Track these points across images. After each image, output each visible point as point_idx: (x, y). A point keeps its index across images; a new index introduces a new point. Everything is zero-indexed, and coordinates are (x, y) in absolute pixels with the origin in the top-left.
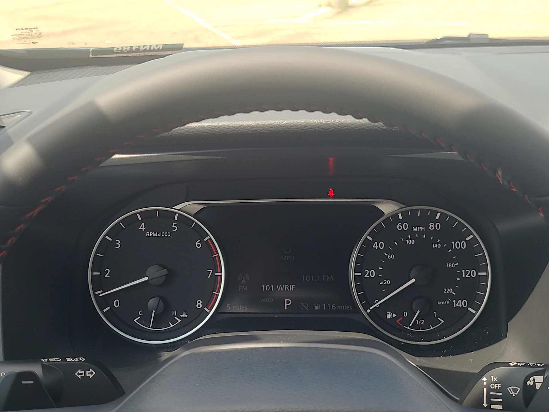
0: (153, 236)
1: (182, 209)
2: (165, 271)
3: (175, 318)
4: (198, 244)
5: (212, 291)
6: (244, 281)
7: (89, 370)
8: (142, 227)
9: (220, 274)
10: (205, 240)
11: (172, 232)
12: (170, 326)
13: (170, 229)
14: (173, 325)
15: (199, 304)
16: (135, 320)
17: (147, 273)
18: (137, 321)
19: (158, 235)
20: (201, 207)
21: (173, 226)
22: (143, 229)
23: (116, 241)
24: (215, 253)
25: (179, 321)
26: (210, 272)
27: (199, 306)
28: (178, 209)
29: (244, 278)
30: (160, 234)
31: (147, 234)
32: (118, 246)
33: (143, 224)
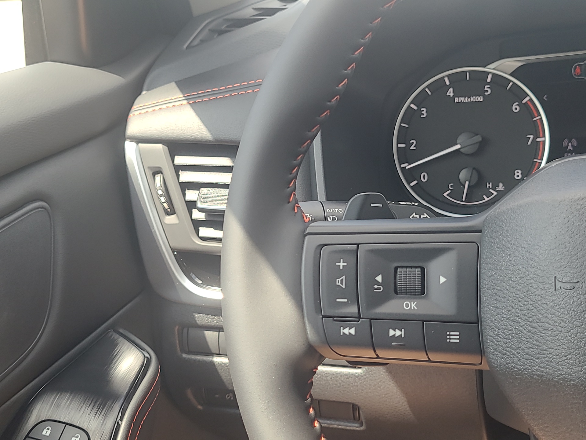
0: (463, 101)
1: (496, 69)
2: (478, 138)
3: (490, 190)
4: (516, 108)
5: (533, 159)
6: (570, 147)
7: (424, 215)
8: (450, 92)
9: (543, 139)
10: (524, 101)
11: (484, 96)
12: (484, 199)
13: (482, 92)
14: (488, 198)
15: (518, 174)
16: (445, 194)
17: (458, 141)
18: (447, 195)
19: (468, 100)
20: (520, 64)
21: (486, 89)
22: (452, 95)
23: (422, 110)
24: (536, 115)
25: (495, 193)
26: (530, 138)
27: (518, 176)
28: (493, 68)
29: (570, 144)
30: (471, 99)
31: (457, 100)
32: (423, 114)
33: (451, 90)
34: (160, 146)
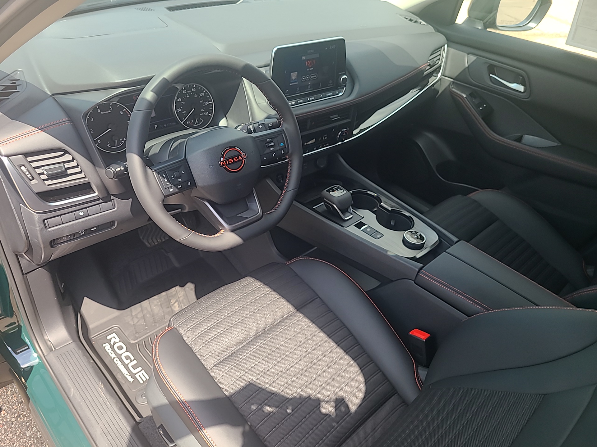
2: (115, 125)
4: (122, 113)
8: (99, 111)
10: (124, 110)
11: (110, 110)
12: (121, 145)
13: (110, 109)
16: (108, 146)
19: (105, 112)
22: (100, 111)
25: (124, 142)
31: (102, 113)
32: (92, 119)
33: (99, 110)
34: (21, 156)
